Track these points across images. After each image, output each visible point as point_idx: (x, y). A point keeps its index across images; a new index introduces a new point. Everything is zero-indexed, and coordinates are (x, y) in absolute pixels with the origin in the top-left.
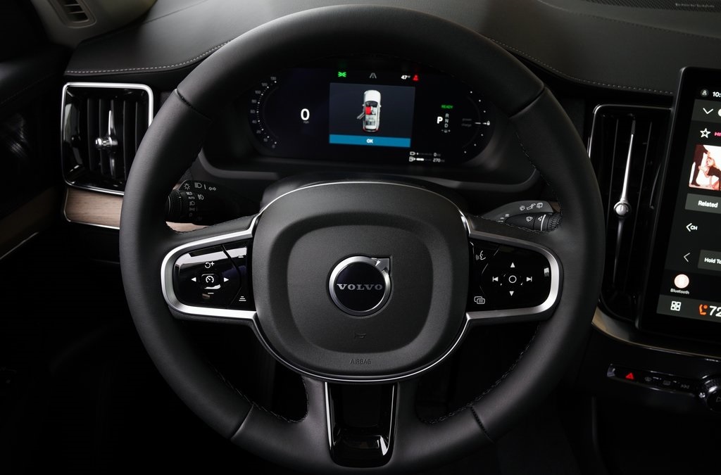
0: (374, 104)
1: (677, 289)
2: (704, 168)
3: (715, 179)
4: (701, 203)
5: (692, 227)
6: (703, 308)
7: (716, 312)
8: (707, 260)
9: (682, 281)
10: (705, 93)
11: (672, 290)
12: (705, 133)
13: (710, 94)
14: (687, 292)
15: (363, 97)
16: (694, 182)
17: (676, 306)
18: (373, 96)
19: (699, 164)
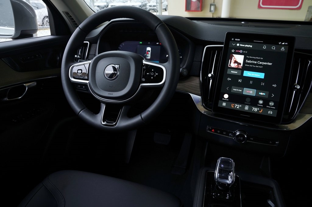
0: (149, 51)
1: (225, 98)
2: (233, 61)
3: (236, 64)
4: (232, 72)
5: (229, 79)
6: (233, 105)
7: (237, 107)
8: (234, 89)
9: (226, 96)
10: (233, 39)
11: (223, 99)
12: (233, 51)
13: (234, 40)
14: (228, 100)
15: (146, 49)
16: (230, 65)
17: (224, 104)
18: (149, 49)
19: (231, 60)
